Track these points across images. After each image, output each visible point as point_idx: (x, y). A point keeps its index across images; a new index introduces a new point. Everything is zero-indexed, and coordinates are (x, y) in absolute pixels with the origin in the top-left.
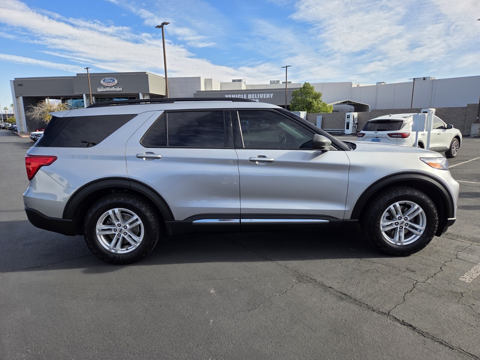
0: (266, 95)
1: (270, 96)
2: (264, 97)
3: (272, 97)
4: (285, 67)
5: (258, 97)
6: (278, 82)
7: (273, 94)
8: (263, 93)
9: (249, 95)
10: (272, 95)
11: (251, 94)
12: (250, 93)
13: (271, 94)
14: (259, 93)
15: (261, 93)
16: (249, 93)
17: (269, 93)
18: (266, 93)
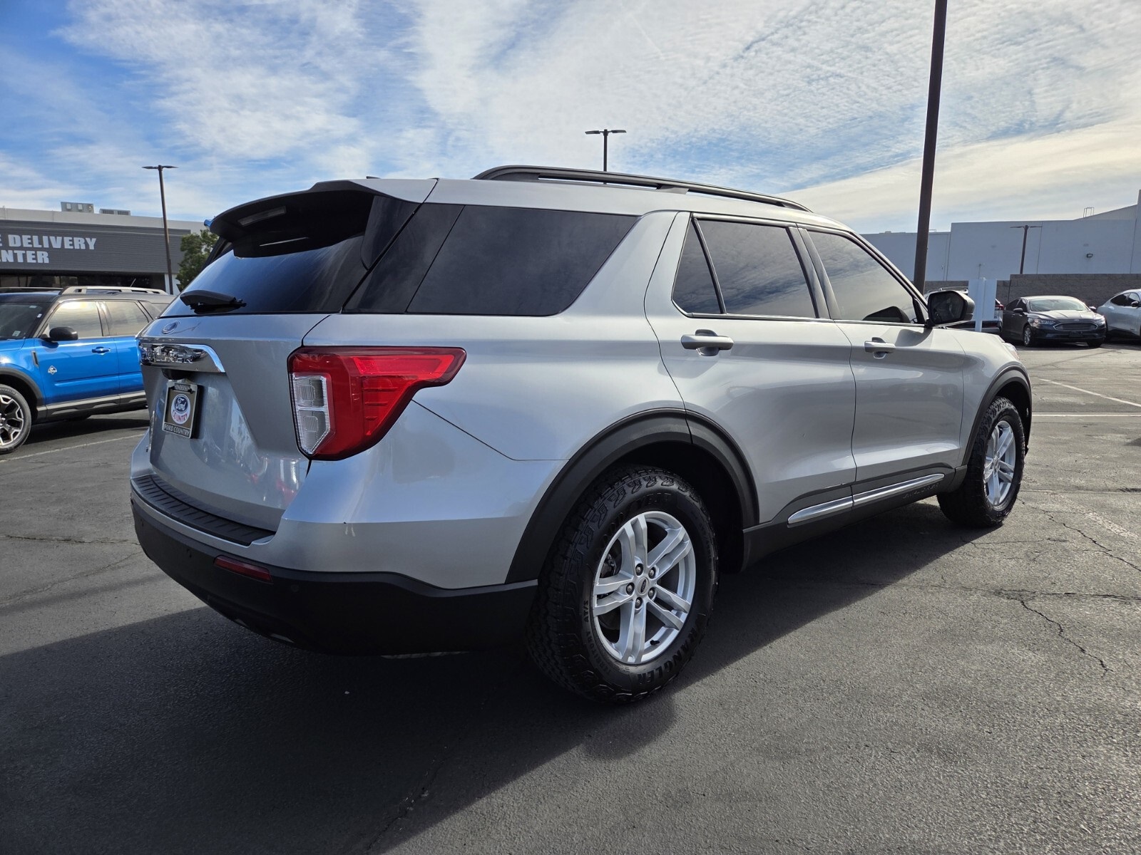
0: (72, 241)
1: (86, 243)
2: (67, 246)
3: (92, 247)
4: (155, 168)
5: (46, 245)
6: (89, 207)
7: (94, 240)
8: (63, 234)
9: (10, 237)
10: (92, 243)
11: (20, 233)
12: (13, 232)
13: (88, 239)
14: (49, 234)
15: (56, 234)
16: (13, 229)
17: (84, 235)
18: (73, 235)
